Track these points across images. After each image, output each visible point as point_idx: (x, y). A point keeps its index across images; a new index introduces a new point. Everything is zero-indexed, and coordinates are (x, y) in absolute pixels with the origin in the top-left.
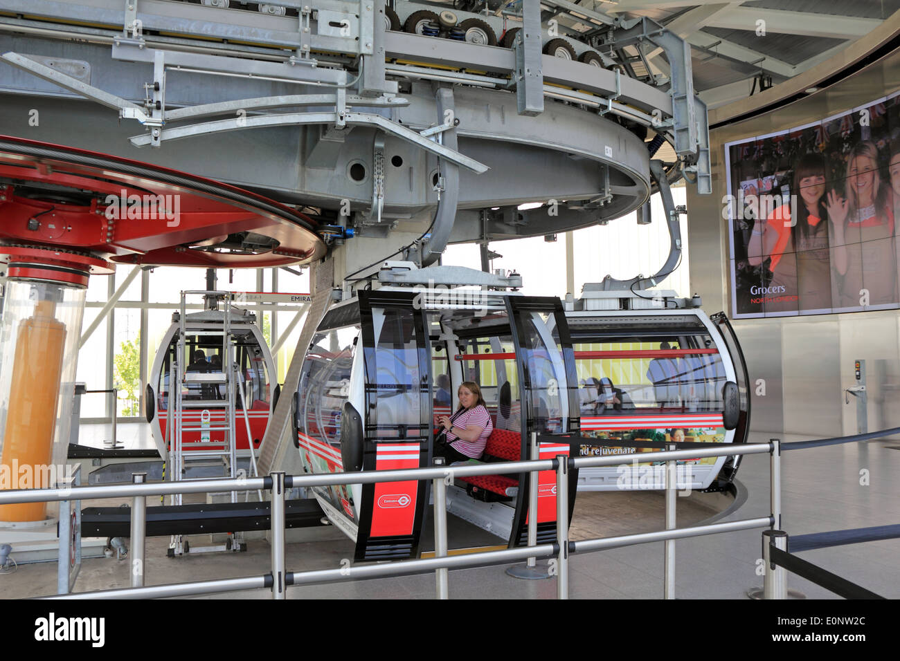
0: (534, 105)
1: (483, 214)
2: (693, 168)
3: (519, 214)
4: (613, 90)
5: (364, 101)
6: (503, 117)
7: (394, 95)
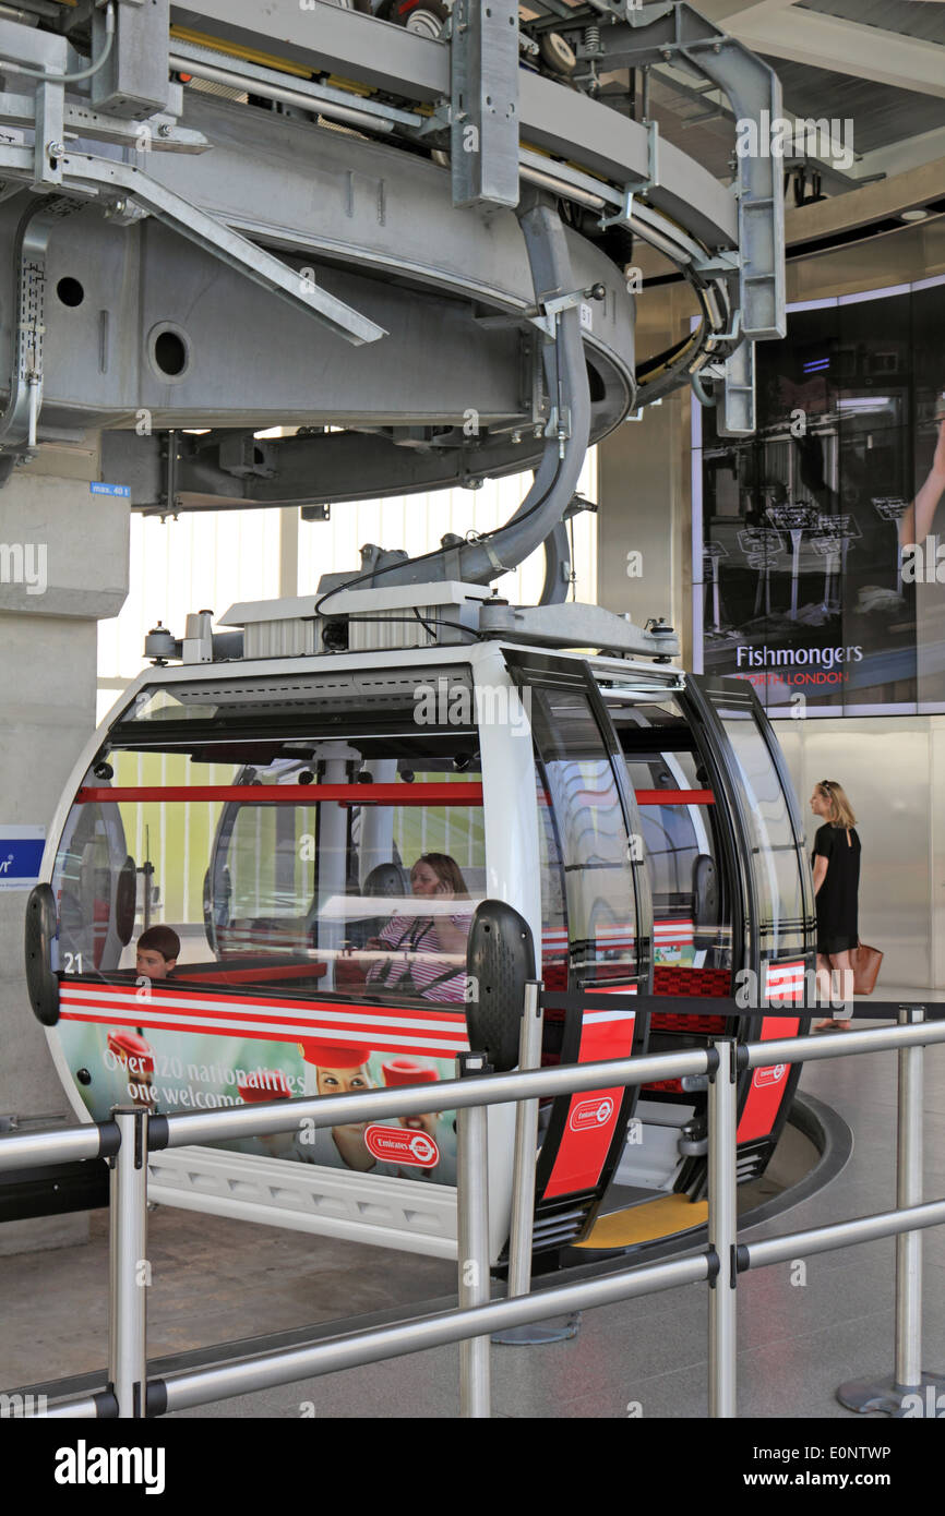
0: (500, 188)
1: (167, 444)
2: (717, 371)
3: (256, 450)
4: (641, 170)
5: (101, 124)
6: (382, 209)
7: (174, 120)
